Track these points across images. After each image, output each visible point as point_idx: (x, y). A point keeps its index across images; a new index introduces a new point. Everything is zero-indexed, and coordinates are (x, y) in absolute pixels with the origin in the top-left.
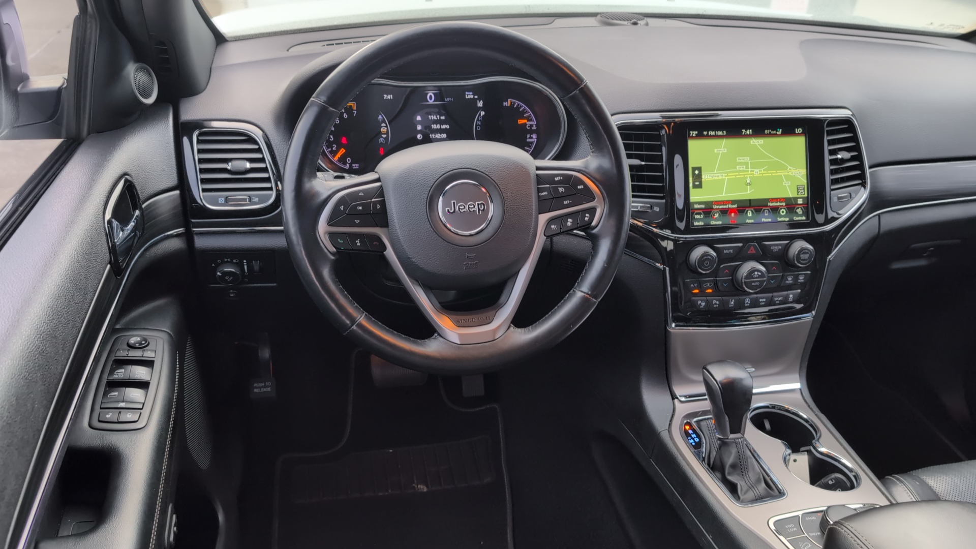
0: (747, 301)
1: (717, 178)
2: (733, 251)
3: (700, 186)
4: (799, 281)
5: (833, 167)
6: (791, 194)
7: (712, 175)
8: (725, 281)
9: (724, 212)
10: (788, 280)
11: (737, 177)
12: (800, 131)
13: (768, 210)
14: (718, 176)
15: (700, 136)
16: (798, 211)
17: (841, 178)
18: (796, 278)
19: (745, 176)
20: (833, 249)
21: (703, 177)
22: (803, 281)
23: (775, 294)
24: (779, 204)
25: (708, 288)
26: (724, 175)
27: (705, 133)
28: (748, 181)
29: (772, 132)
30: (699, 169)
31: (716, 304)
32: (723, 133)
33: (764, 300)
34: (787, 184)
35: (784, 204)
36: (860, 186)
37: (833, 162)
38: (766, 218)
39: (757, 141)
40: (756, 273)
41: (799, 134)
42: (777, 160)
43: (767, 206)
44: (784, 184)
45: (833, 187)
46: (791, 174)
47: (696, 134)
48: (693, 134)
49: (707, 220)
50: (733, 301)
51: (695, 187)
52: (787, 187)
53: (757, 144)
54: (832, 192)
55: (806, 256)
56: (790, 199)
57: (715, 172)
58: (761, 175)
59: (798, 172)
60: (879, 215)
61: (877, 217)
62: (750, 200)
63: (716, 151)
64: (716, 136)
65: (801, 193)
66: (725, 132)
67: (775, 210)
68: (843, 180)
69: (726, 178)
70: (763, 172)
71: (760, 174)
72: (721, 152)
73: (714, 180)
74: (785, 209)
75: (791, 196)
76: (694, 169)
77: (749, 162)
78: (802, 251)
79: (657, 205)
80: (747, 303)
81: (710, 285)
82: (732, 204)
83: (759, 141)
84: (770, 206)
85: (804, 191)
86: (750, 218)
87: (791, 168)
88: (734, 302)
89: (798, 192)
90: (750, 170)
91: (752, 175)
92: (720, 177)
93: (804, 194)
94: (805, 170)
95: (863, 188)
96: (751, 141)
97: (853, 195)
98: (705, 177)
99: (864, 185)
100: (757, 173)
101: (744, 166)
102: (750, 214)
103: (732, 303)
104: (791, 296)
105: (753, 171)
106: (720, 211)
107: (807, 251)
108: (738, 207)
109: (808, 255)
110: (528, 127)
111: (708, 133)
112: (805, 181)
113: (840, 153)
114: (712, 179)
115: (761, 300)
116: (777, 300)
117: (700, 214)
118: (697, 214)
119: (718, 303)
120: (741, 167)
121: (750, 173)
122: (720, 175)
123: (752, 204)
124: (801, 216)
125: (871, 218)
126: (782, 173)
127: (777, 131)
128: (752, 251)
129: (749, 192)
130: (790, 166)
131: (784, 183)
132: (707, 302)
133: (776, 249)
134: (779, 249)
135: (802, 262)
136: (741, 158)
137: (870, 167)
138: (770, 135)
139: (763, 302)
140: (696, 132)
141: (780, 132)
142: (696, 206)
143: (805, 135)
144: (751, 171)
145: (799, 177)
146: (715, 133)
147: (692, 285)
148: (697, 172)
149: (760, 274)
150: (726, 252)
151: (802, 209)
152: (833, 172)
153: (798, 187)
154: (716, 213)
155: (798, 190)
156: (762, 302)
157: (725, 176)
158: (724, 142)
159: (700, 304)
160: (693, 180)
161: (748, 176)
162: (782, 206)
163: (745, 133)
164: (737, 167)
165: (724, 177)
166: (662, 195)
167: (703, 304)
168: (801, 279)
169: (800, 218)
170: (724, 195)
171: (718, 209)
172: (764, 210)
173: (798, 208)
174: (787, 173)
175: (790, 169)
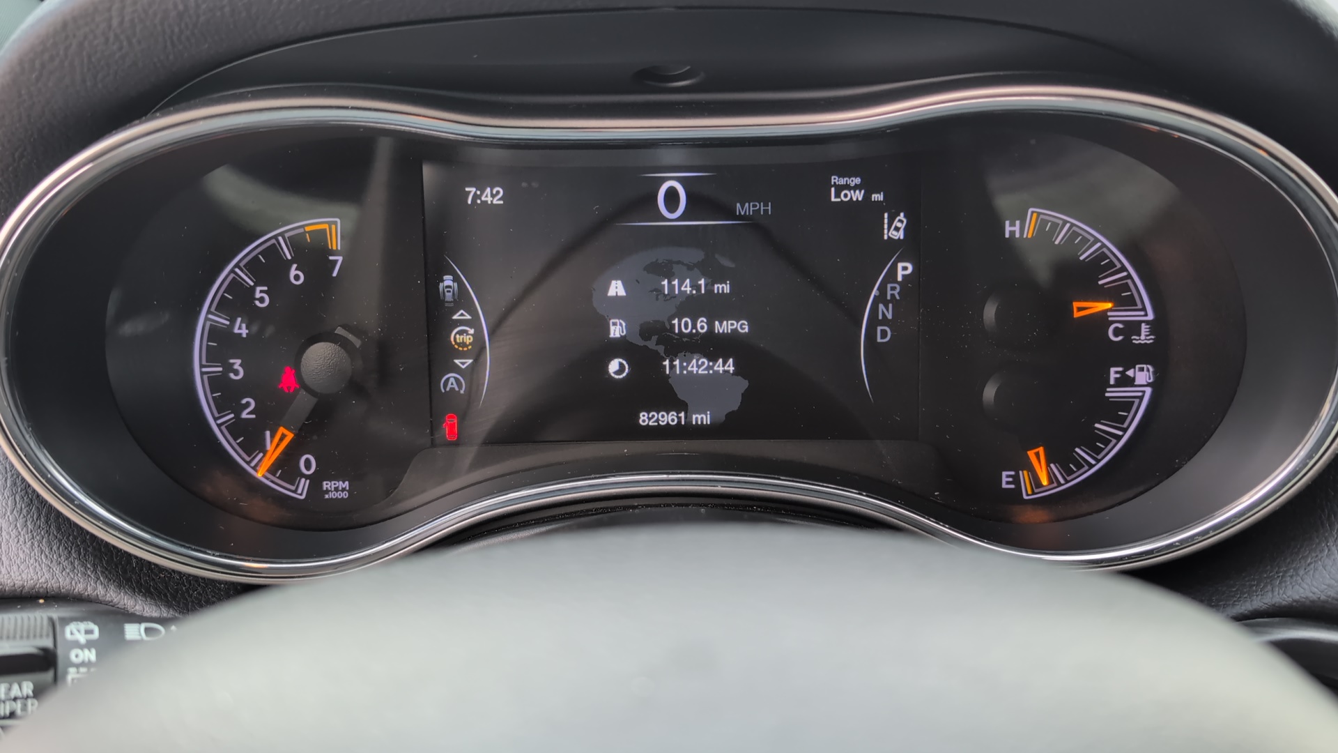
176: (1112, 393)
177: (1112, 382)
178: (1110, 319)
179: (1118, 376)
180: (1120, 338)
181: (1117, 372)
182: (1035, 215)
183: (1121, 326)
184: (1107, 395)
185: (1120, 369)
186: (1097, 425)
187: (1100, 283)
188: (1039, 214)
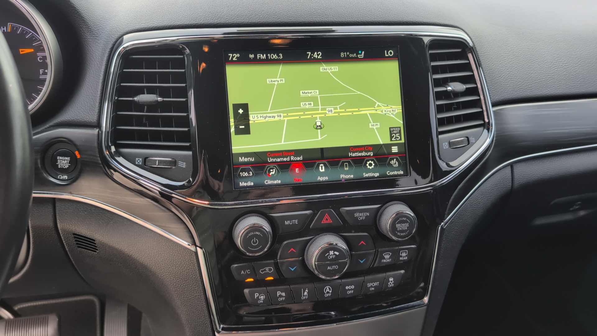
0: (328, 290)
1: (272, 119)
2: (298, 222)
3: (247, 131)
4: (401, 259)
5: (439, 103)
6: (382, 139)
7: (265, 115)
8: (292, 264)
9: (284, 167)
10: (384, 258)
11: (302, 117)
12: (391, 53)
13: (349, 162)
14: (274, 117)
15: (244, 60)
16: (392, 162)
17: (456, 117)
18: (396, 255)
19: (314, 116)
20: (446, 212)
21: (251, 118)
22: (406, 258)
23: (367, 278)
24: (364, 154)
25: (269, 275)
26: (282, 114)
27: (252, 56)
28: (318, 124)
29: (351, 55)
30: (245, 107)
31: (280, 296)
32: (279, 56)
33: (353, 287)
34: (374, 126)
35: (372, 154)
36: (481, 129)
37: (439, 96)
38: (347, 173)
39: (329, 67)
40: (331, 253)
41: (389, 57)
42: (359, 93)
43: (348, 157)
44: (370, 127)
45: (440, 130)
46: (380, 112)
47: (237, 58)
48: (233, 57)
49: (258, 180)
50: (307, 291)
51: (238, 132)
52: (376, 130)
53: (329, 71)
54: (440, 137)
55: (405, 226)
56: (380, 146)
57: (269, 111)
58: (337, 114)
59: (391, 110)
60: (511, 165)
61: (509, 167)
62: (322, 150)
63: (268, 81)
64: (268, 61)
65: (396, 138)
66: (281, 55)
67: (360, 162)
68: (458, 119)
69: (286, 119)
70: (339, 110)
71: (335, 113)
72: (276, 83)
73: (267, 122)
74: (372, 160)
75: (382, 143)
76: (237, 107)
77: (319, 96)
78: (399, 217)
79: (183, 158)
80: (328, 292)
81: (270, 270)
82: (295, 156)
83: (333, 68)
84: (351, 157)
85: (400, 135)
86: (322, 174)
87: (380, 104)
88: (308, 293)
89: (391, 137)
90: (320, 107)
91: (323, 115)
92: (277, 119)
93: (401, 139)
94: (400, 107)
95: (486, 131)
96: (321, 68)
97: (472, 140)
98: (253, 118)
99: (486, 126)
100: (331, 112)
101: (312, 103)
102: (322, 169)
103: (306, 293)
104: (391, 279)
105: (325, 109)
106: (279, 165)
107: (405, 219)
108: (304, 160)
109: (407, 225)
110: (40, 59)
111: (256, 56)
112: (402, 122)
113: (451, 84)
114: (265, 121)
115: (347, 288)
116: (372, 287)
117: (248, 171)
118: (243, 170)
119: (284, 294)
120: (307, 103)
121: (320, 112)
122: (276, 115)
123: (325, 155)
124: (397, 169)
125: (500, 169)
126: (367, 111)
127: (358, 54)
128: (327, 220)
129: (320, 139)
130: (378, 102)
131: (370, 124)
132: (267, 294)
133: (361, 216)
134: (367, 217)
135: (399, 234)
136: (306, 91)
137: (494, 105)
138: (348, 59)
139: (351, 289)
140: (238, 55)
141: (362, 55)
142: (242, 159)
143: (398, 59)
144: (322, 109)
145: (392, 116)
146: (267, 57)
147: (243, 272)
148: (241, 111)
149: (337, 253)
150: (287, 223)
151: (397, 160)
152: (440, 109)
153: (391, 129)
154: (273, 169)
155: (391, 134)
156: (349, 290)
157: (284, 117)
158: (281, 68)
159: (258, 297)
160: (234, 122)
161: (318, 116)
162: (370, 156)
163: (311, 56)
164: (302, 103)
165: (282, 118)
166: (188, 144)
167: (262, 298)
168: (404, 256)
169: (371, 175)
170: (283, 143)
171: (276, 162)
172: (343, 163)
173: (393, 159)
174: (374, 112)
175: (379, 106)
176: (41, 77)
177: (41, 74)
178: (38, 55)
179: (43, 72)
180: (42, 61)
181: (42, 71)
182: (10, 25)
183: (41, 57)
184: (40, 78)
185: (43, 70)
186: (38, 87)
187: (33, 45)
188: (11, 25)
